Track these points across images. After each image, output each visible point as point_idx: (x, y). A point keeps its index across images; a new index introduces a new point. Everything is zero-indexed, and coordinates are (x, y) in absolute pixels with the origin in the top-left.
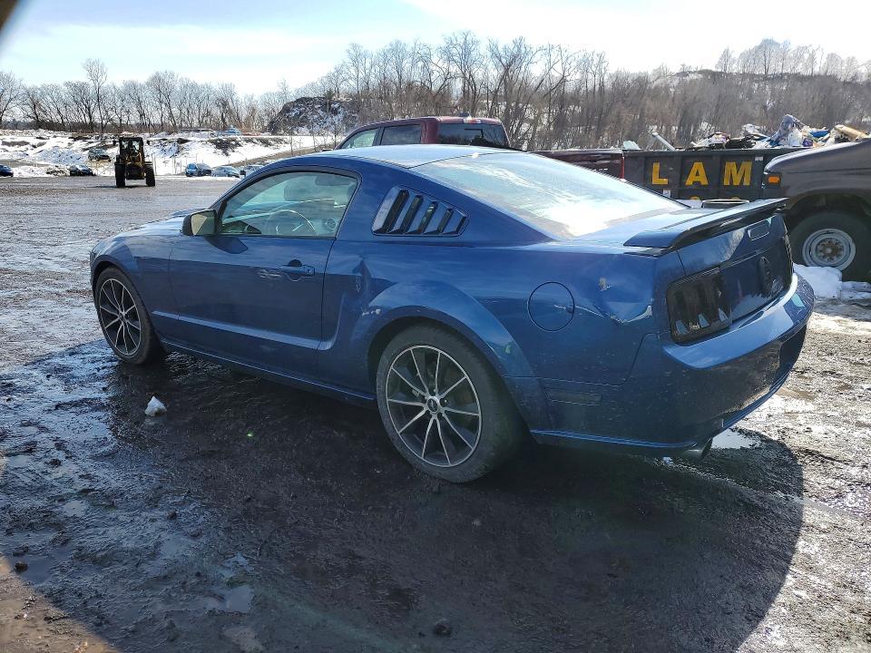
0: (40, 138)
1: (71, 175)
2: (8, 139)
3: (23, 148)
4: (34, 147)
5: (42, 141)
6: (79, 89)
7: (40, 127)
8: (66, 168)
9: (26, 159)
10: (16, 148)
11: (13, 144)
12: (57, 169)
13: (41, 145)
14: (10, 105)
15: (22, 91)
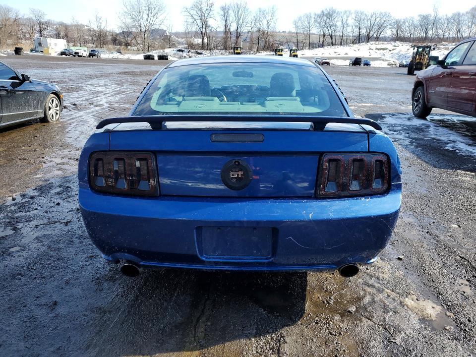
0: (395, 46)
1: (400, 66)
2: (379, 47)
3: (384, 51)
4: (390, 51)
5: (395, 48)
6: (425, 18)
7: (397, 40)
8: (398, 63)
9: (383, 57)
10: (382, 51)
11: (380, 49)
12: (393, 63)
13: (393, 50)
14: (386, 29)
15: (393, 21)
